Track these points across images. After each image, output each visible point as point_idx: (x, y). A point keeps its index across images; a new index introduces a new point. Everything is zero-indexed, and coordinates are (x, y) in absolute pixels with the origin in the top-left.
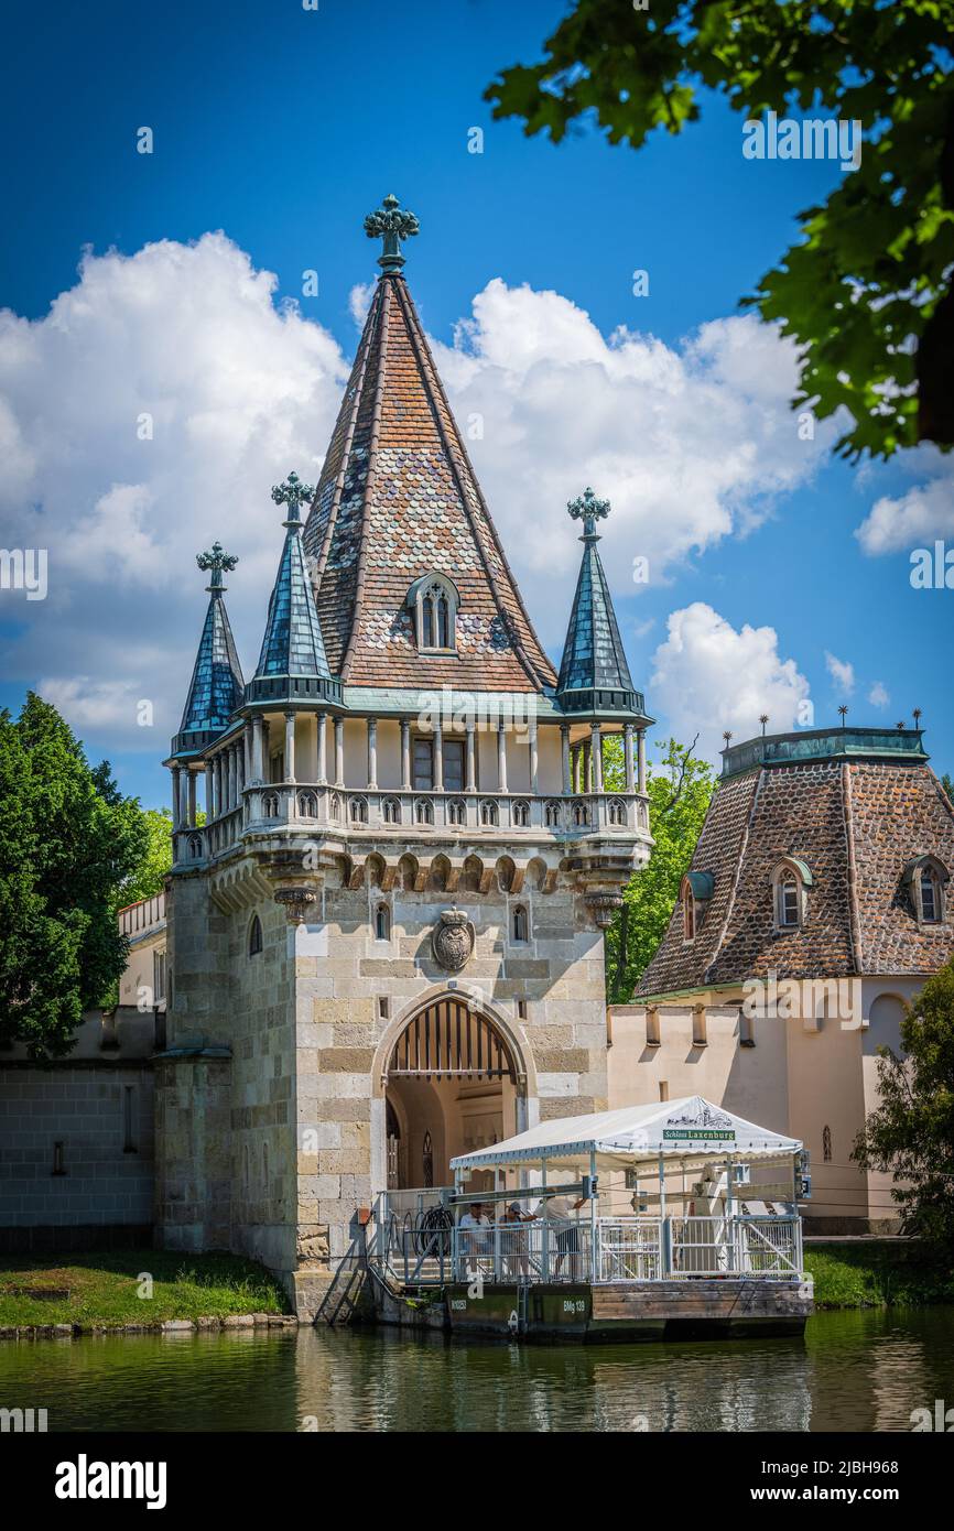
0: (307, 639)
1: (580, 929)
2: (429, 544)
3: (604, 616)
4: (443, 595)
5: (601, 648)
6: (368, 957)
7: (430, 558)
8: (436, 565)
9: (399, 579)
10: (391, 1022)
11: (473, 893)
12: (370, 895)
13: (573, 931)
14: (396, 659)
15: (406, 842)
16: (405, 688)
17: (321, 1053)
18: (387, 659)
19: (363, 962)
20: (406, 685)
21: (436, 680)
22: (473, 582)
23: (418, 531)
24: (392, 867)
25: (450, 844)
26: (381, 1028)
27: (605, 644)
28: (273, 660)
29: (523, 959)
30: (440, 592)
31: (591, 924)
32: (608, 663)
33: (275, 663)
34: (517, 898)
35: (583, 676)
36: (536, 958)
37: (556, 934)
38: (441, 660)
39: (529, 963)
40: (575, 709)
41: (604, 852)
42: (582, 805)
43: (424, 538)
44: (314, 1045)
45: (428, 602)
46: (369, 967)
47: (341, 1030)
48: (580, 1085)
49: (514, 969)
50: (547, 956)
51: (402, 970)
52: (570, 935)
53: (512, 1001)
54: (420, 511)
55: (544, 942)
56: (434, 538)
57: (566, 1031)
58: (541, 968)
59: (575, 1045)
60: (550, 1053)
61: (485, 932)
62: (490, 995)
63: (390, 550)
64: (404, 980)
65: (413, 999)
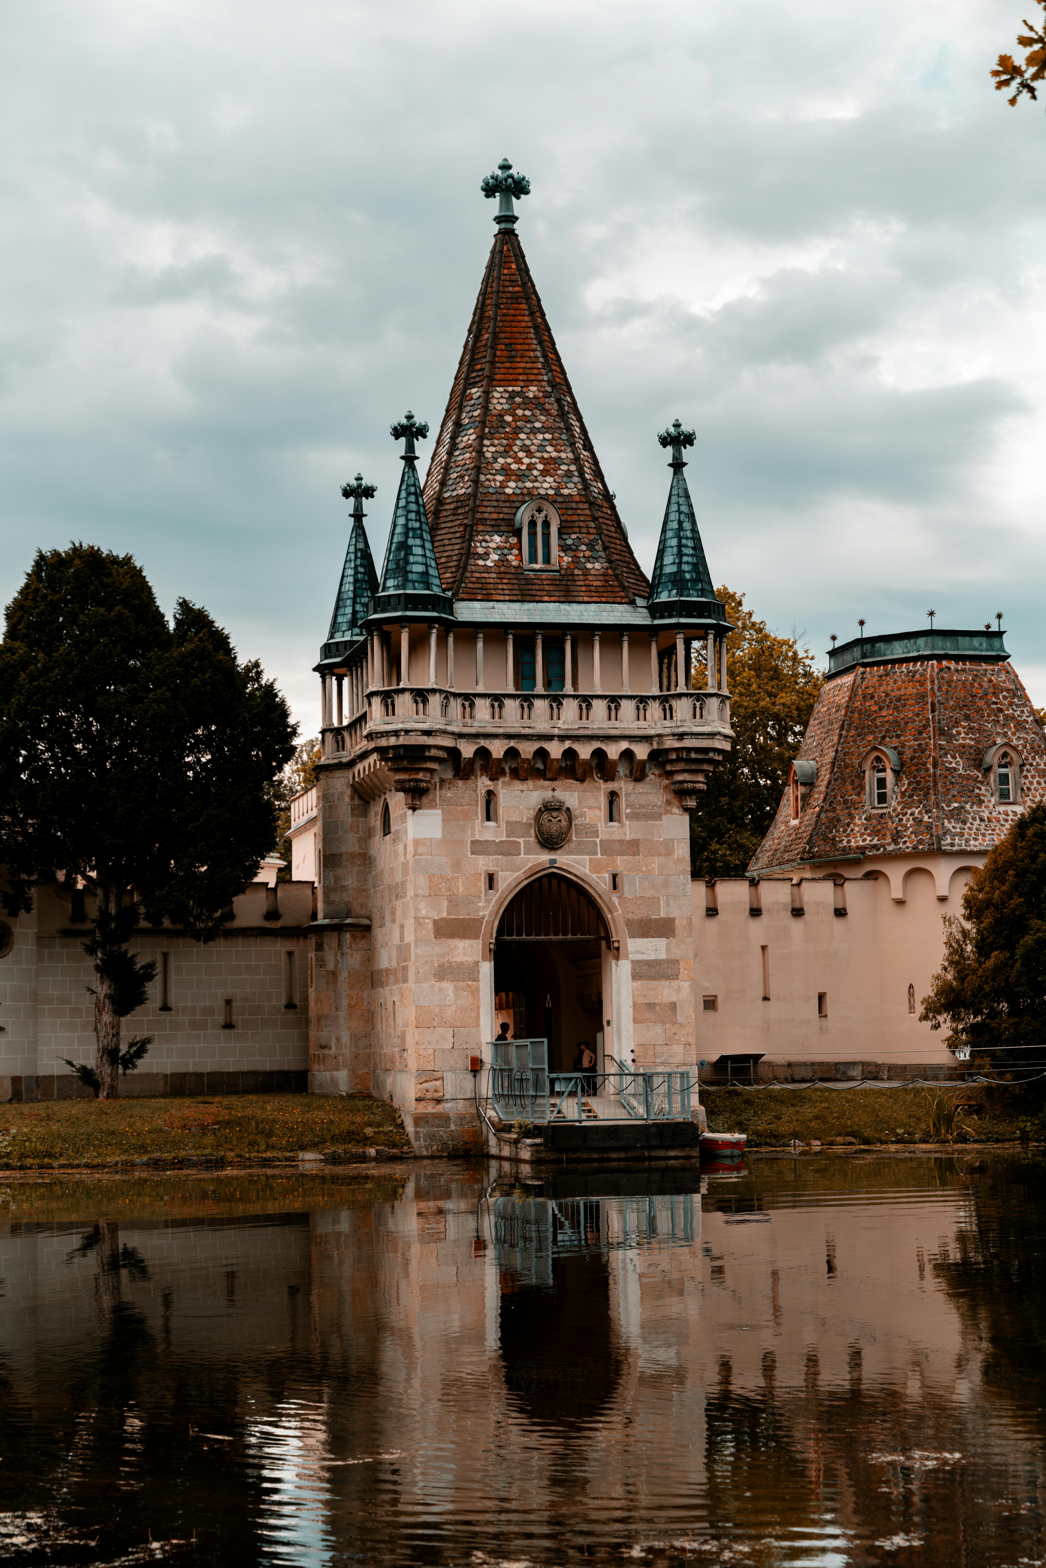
0: (420, 559)
1: (667, 812)
2: (535, 473)
3: (689, 534)
4: (546, 517)
5: (685, 563)
6: (477, 837)
7: (536, 484)
8: (542, 492)
9: (507, 505)
10: (498, 895)
11: (572, 781)
12: (479, 784)
13: (662, 814)
14: (503, 576)
15: (509, 736)
16: (510, 601)
17: (436, 922)
18: (494, 576)
19: (472, 842)
20: (511, 598)
21: (538, 593)
22: (574, 506)
23: (526, 461)
24: (498, 760)
25: (550, 738)
26: (488, 901)
27: (690, 559)
28: (390, 578)
29: (617, 838)
30: (543, 514)
31: (678, 807)
32: (692, 576)
33: (392, 580)
34: (611, 786)
35: (670, 588)
36: (628, 838)
37: (647, 817)
38: (544, 575)
39: (622, 841)
40: (662, 617)
41: (688, 743)
42: (667, 702)
43: (531, 467)
44: (430, 915)
45: (532, 524)
46: (479, 848)
47: (454, 902)
48: (668, 950)
49: (609, 848)
50: (638, 836)
51: (508, 849)
52: (659, 817)
53: (607, 875)
54: (528, 442)
55: (636, 823)
56: (540, 467)
57: (654, 902)
58: (633, 847)
59: (663, 914)
60: (641, 921)
61: (583, 815)
62: (587, 871)
63: (499, 478)
64: (510, 858)
65: (519, 874)
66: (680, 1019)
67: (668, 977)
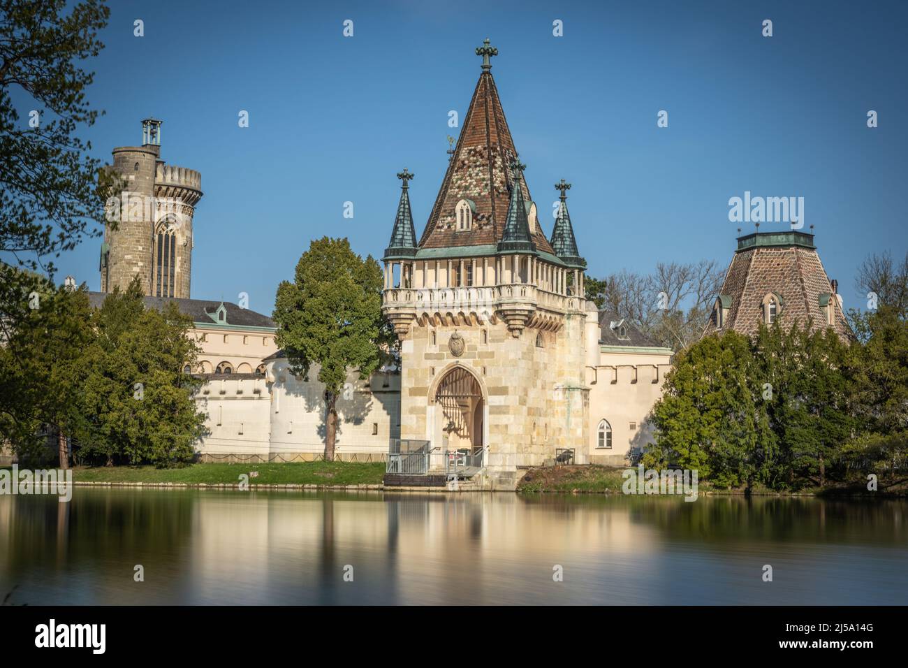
1: (506, 338)
2: (472, 186)
6: (428, 352)
10: (436, 377)
11: (466, 326)
12: (429, 328)
13: (504, 340)
14: (446, 235)
15: (434, 307)
16: (444, 247)
17: (410, 389)
18: (443, 236)
19: (425, 354)
21: (458, 243)
24: (433, 317)
25: (453, 307)
26: (432, 379)
27: (513, 223)
29: (485, 351)
32: (513, 231)
34: (483, 327)
36: (489, 351)
37: (498, 341)
38: (464, 234)
39: (487, 352)
44: (408, 386)
45: (462, 211)
46: (428, 356)
47: (417, 380)
48: (505, 401)
49: (482, 355)
50: (494, 350)
51: (439, 357)
52: (502, 341)
53: (480, 368)
54: (472, 172)
55: (493, 344)
56: (475, 183)
57: (500, 379)
58: (492, 355)
59: (503, 385)
60: (493, 388)
61: (471, 341)
62: (472, 366)
63: (457, 190)
64: (440, 361)
65: (444, 367)
66: (509, 432)
67: (504, 413)
